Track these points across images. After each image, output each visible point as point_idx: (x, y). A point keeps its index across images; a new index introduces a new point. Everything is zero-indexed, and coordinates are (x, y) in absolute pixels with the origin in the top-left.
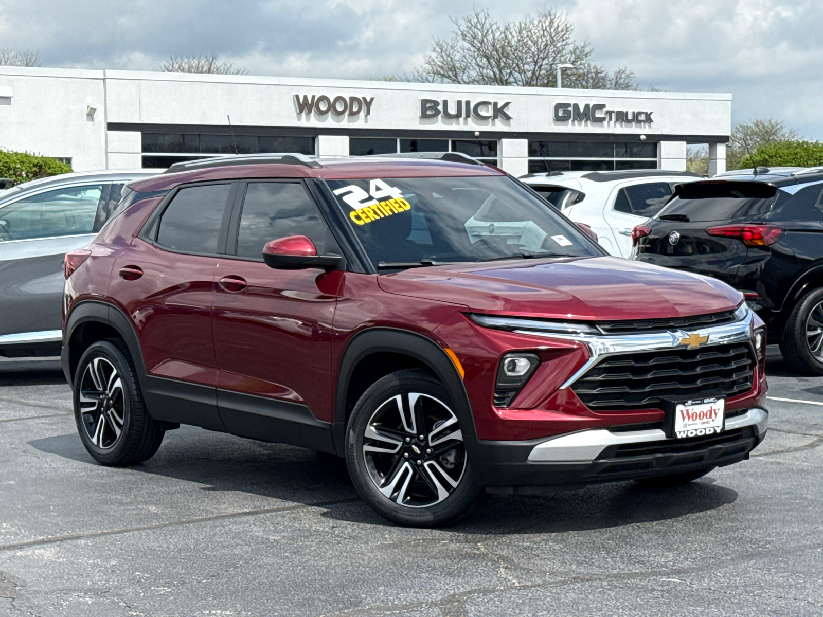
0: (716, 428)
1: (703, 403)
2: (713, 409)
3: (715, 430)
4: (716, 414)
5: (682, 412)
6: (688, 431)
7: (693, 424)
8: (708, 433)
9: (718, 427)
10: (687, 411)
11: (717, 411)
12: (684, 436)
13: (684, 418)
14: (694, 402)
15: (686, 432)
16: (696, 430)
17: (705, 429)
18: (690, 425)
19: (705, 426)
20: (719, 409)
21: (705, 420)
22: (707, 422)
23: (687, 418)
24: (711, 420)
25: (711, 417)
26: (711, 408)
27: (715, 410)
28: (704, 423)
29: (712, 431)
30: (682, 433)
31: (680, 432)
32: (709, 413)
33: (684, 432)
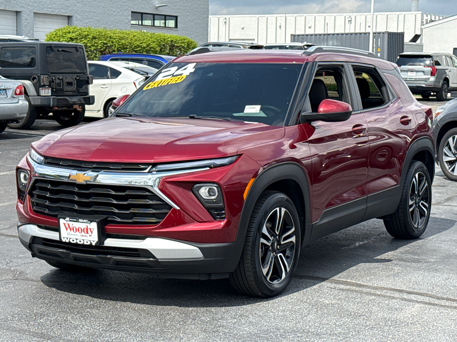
0: (92, 242)
1: (79, 222)
2: (89, 227)
3: (91, 243)
4: (92, 232)
5: (64, 224)
6: (70, 238)
7: (74, 235)
8: (85, 243)
9: (94, 241)
10: (68, 224)
11: (92, 230)
12: (67, 241)
13: (67, 229)
14: (71, 219)
15: (69, 239)
16: (77, 239)
17: (83, 240)
18: (72, 234)
19: (84, 238)
20: (93, 229)
21: (83, 233)
22: (85, 236)
23: (69, 229)
24: (88, 235)
25: (87, 233)
26: (87, 226)
27: (90, 229)
28: (83, 236)
29: (89, 243)
30: (65, 239)
31: (64, 238)
32: (85, 230)
33: (67, 238)
